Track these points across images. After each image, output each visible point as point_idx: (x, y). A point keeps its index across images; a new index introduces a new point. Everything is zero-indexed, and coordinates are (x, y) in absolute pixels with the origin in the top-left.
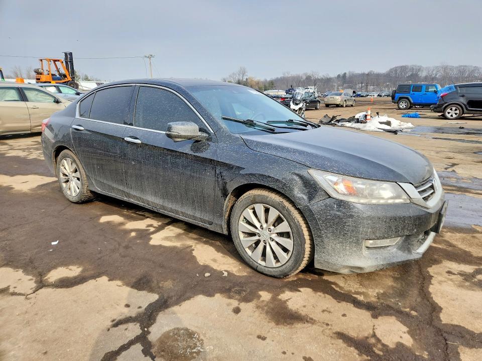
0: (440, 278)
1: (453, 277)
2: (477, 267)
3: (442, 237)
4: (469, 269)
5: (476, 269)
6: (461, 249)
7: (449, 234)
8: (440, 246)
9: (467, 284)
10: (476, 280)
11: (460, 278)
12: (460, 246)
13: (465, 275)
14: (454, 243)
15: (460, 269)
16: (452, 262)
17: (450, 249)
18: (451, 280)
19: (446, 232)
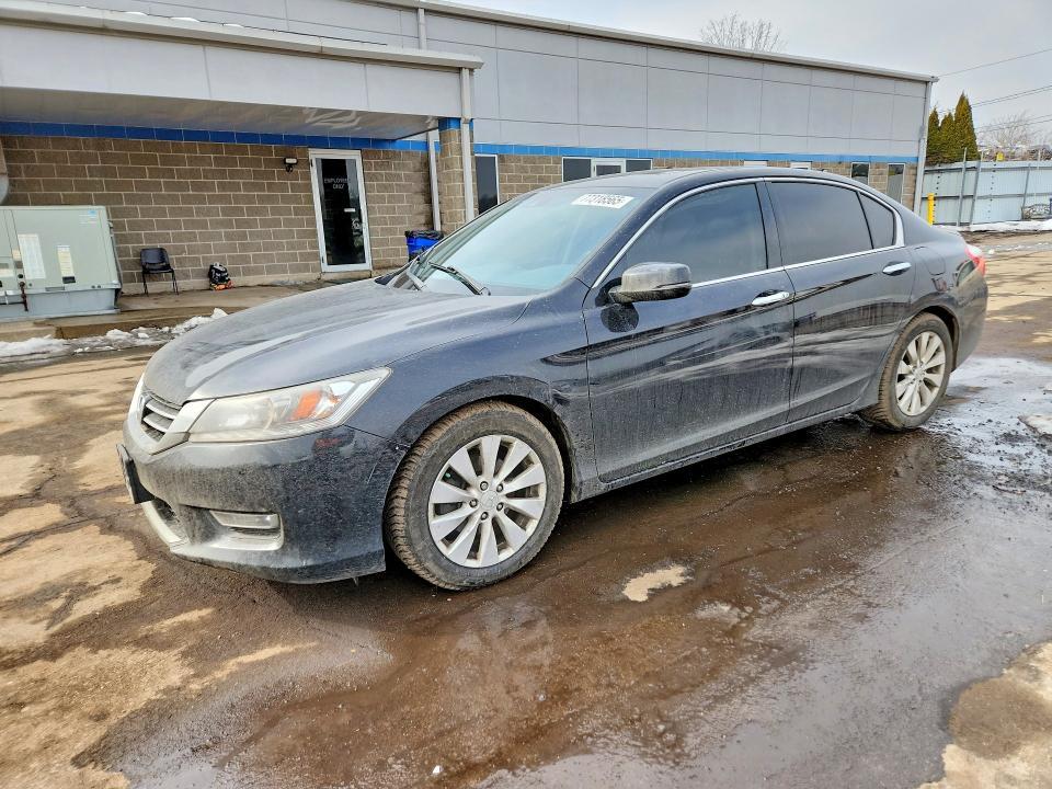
0: (126, 563)
1: (106, 578)
2: (68, 620)
3: (184, 655)
4: (85, 608)
5: (69, 615)
6: (118, 644)
7: (174, 679)
8: (168, 622)
9: (77, 580)
10: (64, 594)
11: (93, 582)
12: (125, 651)
13: (87, 591)
14: (143, 655)
15: (100, 596)
16: (121, 602)
17: (144, 630)
18: (107, 571)
19: (186, 680)
